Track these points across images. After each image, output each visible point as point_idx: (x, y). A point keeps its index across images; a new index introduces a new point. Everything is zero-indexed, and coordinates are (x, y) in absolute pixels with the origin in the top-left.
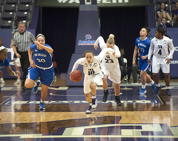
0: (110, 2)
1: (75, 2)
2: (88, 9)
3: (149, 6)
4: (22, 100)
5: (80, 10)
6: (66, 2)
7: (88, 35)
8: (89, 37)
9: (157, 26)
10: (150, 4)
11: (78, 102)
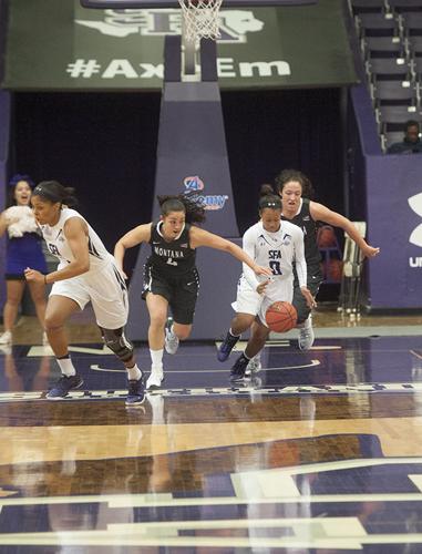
0: (233, 75)
1: (123, 76)
2: (192, 97)
3: (357, 85)
4: (19, 390)
5: (167, 97)
6: (93, 74)
7: (191, 179)
8: (194, 184)
9: (383, 147)
10: (359, 82)
11: (202, 391)
